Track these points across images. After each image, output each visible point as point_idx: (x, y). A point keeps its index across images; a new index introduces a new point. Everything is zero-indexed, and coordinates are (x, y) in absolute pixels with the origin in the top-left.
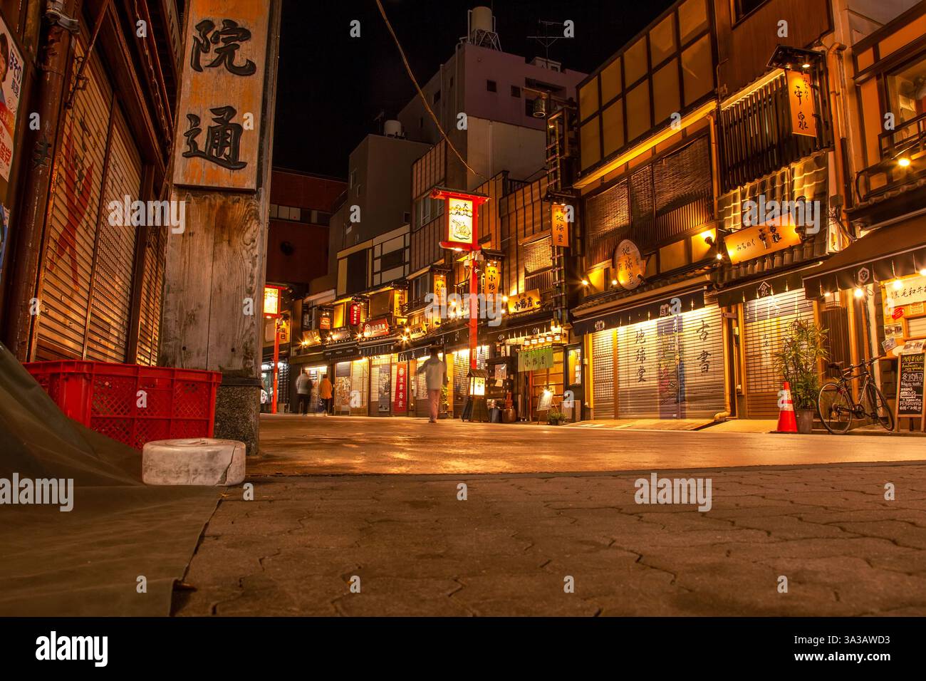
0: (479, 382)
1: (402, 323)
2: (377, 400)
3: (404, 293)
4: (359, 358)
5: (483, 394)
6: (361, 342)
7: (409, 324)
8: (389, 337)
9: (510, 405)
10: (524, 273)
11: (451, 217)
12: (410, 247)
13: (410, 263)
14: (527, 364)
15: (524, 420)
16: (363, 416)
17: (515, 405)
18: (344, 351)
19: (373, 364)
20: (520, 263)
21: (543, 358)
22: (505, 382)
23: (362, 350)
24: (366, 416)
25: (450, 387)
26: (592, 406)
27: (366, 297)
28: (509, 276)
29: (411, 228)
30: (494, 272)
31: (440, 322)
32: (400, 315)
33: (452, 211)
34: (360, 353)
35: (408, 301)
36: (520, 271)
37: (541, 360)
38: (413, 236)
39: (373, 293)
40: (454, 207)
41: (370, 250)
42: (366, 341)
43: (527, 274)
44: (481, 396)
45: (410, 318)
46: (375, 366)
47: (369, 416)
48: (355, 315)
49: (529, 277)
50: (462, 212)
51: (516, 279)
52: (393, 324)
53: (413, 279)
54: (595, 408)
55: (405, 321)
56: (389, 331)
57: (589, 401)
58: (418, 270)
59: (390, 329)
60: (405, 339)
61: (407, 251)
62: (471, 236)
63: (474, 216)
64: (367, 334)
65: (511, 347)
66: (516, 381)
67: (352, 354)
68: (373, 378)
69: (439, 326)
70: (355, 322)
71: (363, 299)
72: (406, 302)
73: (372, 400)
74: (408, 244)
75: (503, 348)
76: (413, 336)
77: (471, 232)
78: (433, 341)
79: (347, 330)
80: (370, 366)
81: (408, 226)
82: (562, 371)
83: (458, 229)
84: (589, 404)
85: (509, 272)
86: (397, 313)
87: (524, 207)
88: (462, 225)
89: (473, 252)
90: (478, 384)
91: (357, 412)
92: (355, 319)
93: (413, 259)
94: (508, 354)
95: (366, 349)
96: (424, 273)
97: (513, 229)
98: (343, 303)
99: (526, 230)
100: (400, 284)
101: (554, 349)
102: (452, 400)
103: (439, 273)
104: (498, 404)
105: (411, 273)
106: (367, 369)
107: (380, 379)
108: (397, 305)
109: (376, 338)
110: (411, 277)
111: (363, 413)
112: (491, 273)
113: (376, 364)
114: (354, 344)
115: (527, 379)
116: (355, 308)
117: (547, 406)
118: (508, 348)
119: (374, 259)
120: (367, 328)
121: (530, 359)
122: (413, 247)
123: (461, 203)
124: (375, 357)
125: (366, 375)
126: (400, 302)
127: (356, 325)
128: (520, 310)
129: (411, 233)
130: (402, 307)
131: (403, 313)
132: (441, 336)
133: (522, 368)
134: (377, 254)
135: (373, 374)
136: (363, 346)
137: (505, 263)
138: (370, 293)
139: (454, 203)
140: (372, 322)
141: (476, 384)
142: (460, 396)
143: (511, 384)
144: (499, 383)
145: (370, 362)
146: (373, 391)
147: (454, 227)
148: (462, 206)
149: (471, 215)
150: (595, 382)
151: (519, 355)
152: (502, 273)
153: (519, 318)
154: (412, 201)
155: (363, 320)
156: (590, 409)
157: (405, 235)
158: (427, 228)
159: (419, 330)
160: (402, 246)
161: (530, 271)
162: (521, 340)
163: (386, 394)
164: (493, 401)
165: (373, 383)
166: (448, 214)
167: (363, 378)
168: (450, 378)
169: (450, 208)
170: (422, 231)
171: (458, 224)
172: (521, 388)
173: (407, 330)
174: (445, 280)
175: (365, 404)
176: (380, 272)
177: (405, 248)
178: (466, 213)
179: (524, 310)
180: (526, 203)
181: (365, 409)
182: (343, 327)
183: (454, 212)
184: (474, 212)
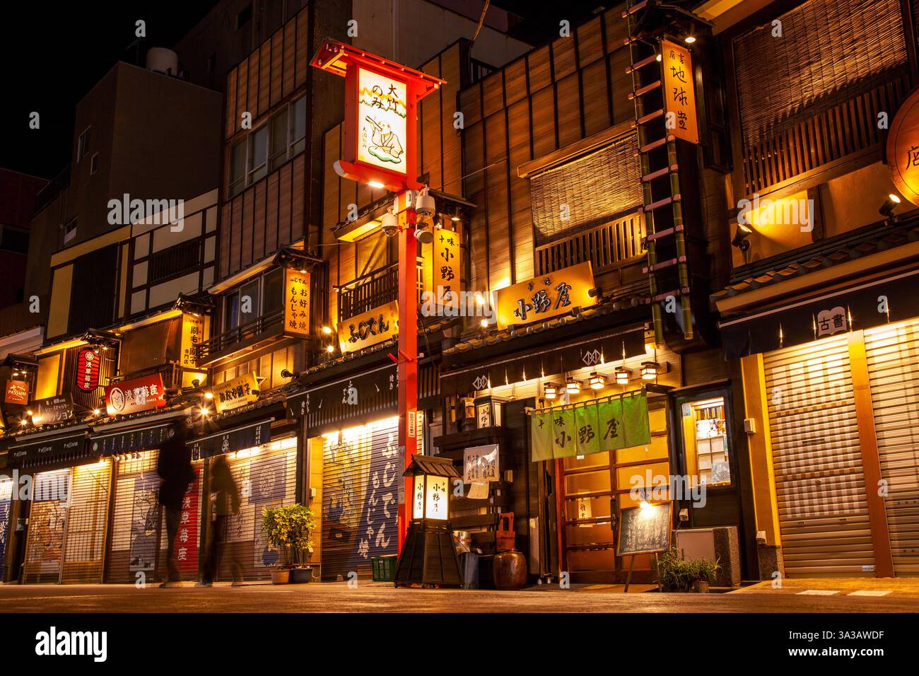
0: (437, 487)
1: (196, 382)
2: (127, 547)
3: (202, 322)
4: (93, 459)
5: (445, 518)
6: (97, 425)
7: (210, 384)
8: (165, 412)
9: (510, 544)
10: (531, 239)
11: (364, 111)
12: (217, 233)
13: (216, 263)
14: (563, 440)
15: (544, 581)
16: (91, 582)
17: (523, 544)
18: (58, 446)
19: (121, 471)
20: (518, 218)
21: (613, 423)
22: (493, 487)
23: (100, 442)
24: (101, 583)
25: (316, 510)
26: (778, 542)
27: (113, 335)
28: (488, 250)
29: (221, 194)
30: (451, 241)
31: (291, 371)
32: (193, 366)
33: (365, 97)
34: (95, 447)
35: (211, 335)
36: (518, 235)
37: (605, 428)
38: (227, 208)
39: (129, 327)
40: (370, 89)
41: (126, 248)
42: (111, 422)
43: (539, 239)
44: (440, 522)
45: (212, 373)
46: (126, 476)
47: (105, 582)
48: (88, 371)
49: (547, 246)
50: (386, 104)
51: (507, 254)
52: (174, 387)
53: (225, 293)
54: (786, 545)
55: (201, 378)
56: (167, 397)
57: (768, 527)
58: (237, 273)
59: (168, 395)
60: (204, 412)
61: (210, 244)
62: (403, 157)
63: (409, 116)
64: (112, 410)
65: (502, 405)
66: (521, 485)
67: (75, 451)
68: (119, 501)
69: (289, 379)
70: (87, 386)
71: (107, 339)
72: (206, 337)
73: (115, 548)
74: (211, 226)
75: (483, 408)
76: (222, 407)
77: (405, 150)
78: (276, 410)
79: (68, 401)
80: (115, 475)
81: (216, 192)
82: (666, 455)
83: (377, 139)
84: (771, 535)
85: (487, 242)
86: (186, 360)
87: (530, 97)
88: (386, 131)
89: (408, 193)
90: (434, 492)
91: (80, 573)
92: (88, 378)
93: (224, 254)
94: (498, 422)
95: (109, 440)
96: (252, 278)
97: (497, 148)
98: (60, 352)
99: (535, 146)
100: (195, 303)
101: (650, 400)
102: (319, 539)
103: (298, 264)
104: (474, 541)
105: (217, 280)
106: (106, 483)
107: (136, 503)
108: (186, 344)
109: (134, 415)
110: (221, 287)
111: (92, 576)
112: (446, 244)
113: (128, 471)
114: (83, 430)
115: (549, 479)
116: (90, 356)
117: (653, 542)
118: (497, 408)
119: (132, 262)
120: (116, 395)
121: (571, 428)
122: (225, 232)
123: (384, 83)
124: (129, 456)
125: (104, 495)
126: (194, 339)
127: (89, 391)
128: (532, 316)
129: (221, 204)
130: (197, 349)
131: (199, 361)
132: (303, 398)
133: (541, 452)
134: (142, 250)
135: (120, 492)
136: (101, 433)
137: (474, 225)
138: (123, 329)
139: (368, 80)
140: (127, 384)
141: (430, 492)
142: (339, 531)
143: (505, 494)
144: (480, 491)
145: (115, 467)
146: (118, 528)
147: (370, 133)
148: (386, 91)
149: (404, 112)
150: (781, 479)
151: (535, 422)
152: (466, 248)
153: (532, 334)
154: (224, 142)
155: (104, 381)
156: (774, 548)
157: (204, 211)
158: (261, 189)
159: (240, 392)
160: (199, 234)
161: (549, 233)
162: (526, 388)
163: (148, 533)
164: (464, 534)
165: (119, 511)
166: (355, 103)
167: (97, 502)
168: (316, 492)
169: (361, 88)
170: (249, 197)
171: (378, 127)
172: (537, 502)
173: (209, 396)
174: (308, 280)
175: (99, 557)
176: (147, 287)
177: (205, 235)
178: (393, 105)
179: (541, 316)
180: (533, 88)
181: (95, 568)
182: (57, 397)
183: (370, 100)
184: (409, 107)
